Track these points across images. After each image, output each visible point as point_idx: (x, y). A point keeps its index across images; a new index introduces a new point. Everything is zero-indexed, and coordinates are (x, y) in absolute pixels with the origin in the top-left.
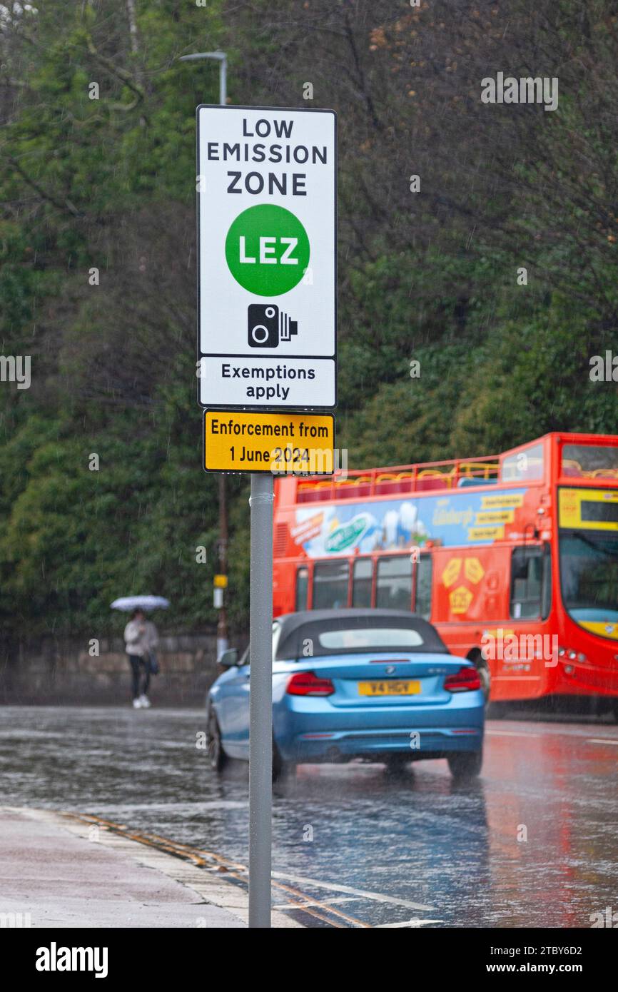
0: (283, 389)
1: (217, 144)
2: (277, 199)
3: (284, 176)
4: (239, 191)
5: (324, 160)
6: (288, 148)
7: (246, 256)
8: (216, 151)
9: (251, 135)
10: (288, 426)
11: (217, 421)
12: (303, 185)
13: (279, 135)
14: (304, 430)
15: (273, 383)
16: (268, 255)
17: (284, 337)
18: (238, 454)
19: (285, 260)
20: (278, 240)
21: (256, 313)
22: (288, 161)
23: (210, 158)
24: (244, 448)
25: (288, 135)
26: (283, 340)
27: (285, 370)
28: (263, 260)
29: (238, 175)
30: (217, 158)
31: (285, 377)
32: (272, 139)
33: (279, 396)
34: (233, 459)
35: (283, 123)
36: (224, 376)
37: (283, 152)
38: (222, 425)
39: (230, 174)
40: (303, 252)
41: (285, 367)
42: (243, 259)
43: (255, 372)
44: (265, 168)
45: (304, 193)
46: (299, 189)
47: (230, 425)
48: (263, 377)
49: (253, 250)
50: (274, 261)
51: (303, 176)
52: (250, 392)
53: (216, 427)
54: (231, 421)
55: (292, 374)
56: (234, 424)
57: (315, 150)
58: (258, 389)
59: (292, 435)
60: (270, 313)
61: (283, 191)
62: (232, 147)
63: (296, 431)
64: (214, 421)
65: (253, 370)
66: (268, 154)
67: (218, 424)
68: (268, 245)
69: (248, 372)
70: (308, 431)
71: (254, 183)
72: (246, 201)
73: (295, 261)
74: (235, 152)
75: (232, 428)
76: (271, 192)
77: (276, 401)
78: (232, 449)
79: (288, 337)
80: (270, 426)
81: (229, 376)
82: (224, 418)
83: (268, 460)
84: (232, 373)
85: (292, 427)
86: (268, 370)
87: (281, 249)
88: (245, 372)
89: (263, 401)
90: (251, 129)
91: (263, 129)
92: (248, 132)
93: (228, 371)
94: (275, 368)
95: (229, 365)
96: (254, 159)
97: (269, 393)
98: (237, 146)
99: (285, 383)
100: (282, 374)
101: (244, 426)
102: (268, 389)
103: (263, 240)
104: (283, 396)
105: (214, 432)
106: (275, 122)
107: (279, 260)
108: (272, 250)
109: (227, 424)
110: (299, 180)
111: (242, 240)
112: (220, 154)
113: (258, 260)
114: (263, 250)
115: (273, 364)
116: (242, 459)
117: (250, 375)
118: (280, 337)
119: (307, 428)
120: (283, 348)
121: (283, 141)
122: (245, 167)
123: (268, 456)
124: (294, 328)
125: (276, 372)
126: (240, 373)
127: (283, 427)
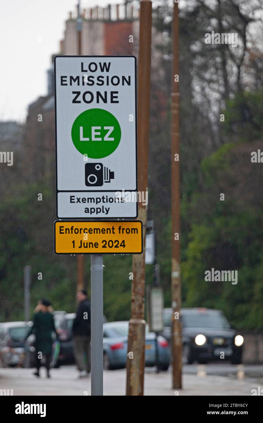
0: (106, 208)
1: (66, 77)
2: (101, 106)
3: (106, 93)
4: (79, 102)
5: (129, 83)
6: (108, 77)
7: (84, 137)
8: (66, 81)
9: (86, 71)
10: (111, 228)
11: (63, 227)
12: (117, 97)
13: (102, 70)
14: (121, 230)
15: (100, 205)
16: (96, 136)
17: (106, 180)
18: (78, 244)
19: (106, 138)
20: (102, 128)
21: (89, 168)
22: (108, 84)
23: (62, 84)
24: (81, 241)
25: (108, 70)
26: (105, 182)
27: (107, 199)
28: (94, 139)
29: (78, 93)
30: (66, 85)
31: (107, 202)
32: (99, 73)
33: (103, 212)
34: (74, 247)
35: (105, 64)
36: (71, 202)
37: (105, 80)
38: (66, 229)
39: (74, 93)
40: (117, 134)
41: (107, 196)
42: (82, 139)
43: (90, 200)
44: (94, 89)
45: (117, 102)
46: (114, 100)
47: (72, 229)
48: (94, 202)
50: (100, 139)
51: (117, 92)
52: (87, 210)
53: (63, 230)
54: (73, 227)
55: (111, 200)
56: (74, 228)
57: (124, 78)
58: (91, 209)
59: (113, 233)
60: (98, 167)
61: (105, 101)
62: (75, 78)
63: (117, 231)
64: (61, 227)
65: (88, 199)
66: (96, 81)
67: (64, 229)
68: (96, 131)
69: (86, 200)
70: (125, 231)
71: (88, 97)
72: (83, 107)
73: (112, 139)
74: (77, 81)
75: (73, 231)
76: (98, 102)
77: (101, 215)
78: (74, 242)
79: (108, 180)
80: (99, 229)
81: (74, 202)
82: (68, 225)
83: (97, 247)
84: (76, 200)
85: (113, 229)
86: (97, 199)
87: (104, 133)
88: (84, 200)
89: (94, 215)
90: (86, 68)
91: (93, 67)
92: (84, 69)
93: (74, 199)
94: (101, 197)
95: (74, 197)
96: (88, 84)
97: (98, 211)
98: (78, 78)
99: (107, 205)
100: (105, 200)
101: (81, 229)
102: (97, 209)
103: (93, 128)
104: (106, 212)
105: (61, 233)
106: (100, 64)
107: (103, 139)
108: (99, 133)
109: (70, 228)
110: (114, 95)
111: (81, 128)
112: (68, 82)
113: (91, 139)
114: (94, 133)
115: (100, 195)
116: (80, 247)
117: (87, 201)
118: (104, 181)
119: (123, 229)
120: (105, 186)
121: (105, 74)
122: (82, 89)
123: (98, 245)
124: (112, 175)
125: (102, 200)
126: (81, 200)
127: (107, 229)
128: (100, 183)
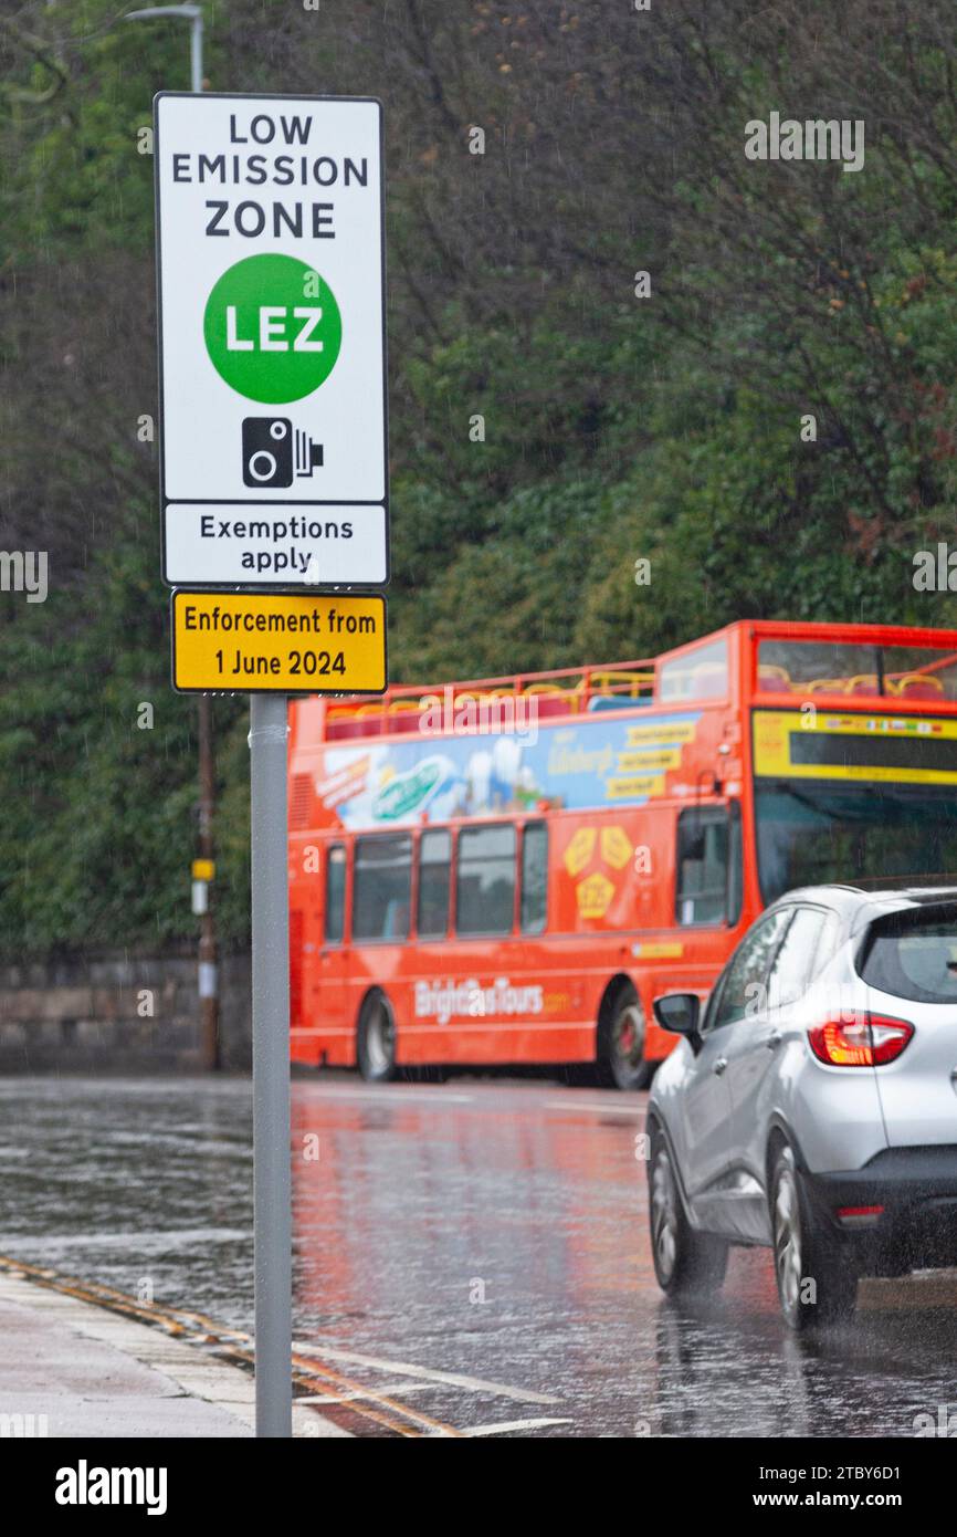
0: (301, 555)
1: (187, 157)
2: (286, 245)
3: (299, 207)
4: (225, 233)
5: (363, 181)
6: (304, 161)
7: (239, 338)
8: (187, 168)
9: (244, 140)
10: (310, 616)
11: (193, 609)
12: (329, 221)
13: (289, 140)
14: (335, 622)
15: (284, 545)
16: (273, 337)
17: (301, 471)
18: (230, 662)
19: (302, 344)
20: (290, 312)
21: (255, 432)
22: (304, 182)
23: (177, 179)
24: (238, 653)
25: (304, 140)
26: (299, 475)
27: (304, 525)
28: (267, 345)
29: (223, 206)
30: (188, 180)
31: (304, 535)
32: (278, 147)
33: (294, 566)
34: (221, 671)
35: (296, 121)
36: (204, 535)
37: (296, 168)
38: (202, 616)
39: (210, 204)
40: (330, 331)
41: (303, 519)
42: (234, 344)
43: (256, 529)
44: (267, 195)
45: (331, 235)
46: (323, 228)
47: (216, 615)
48: (268, 535)
49: (249, 329)
50: (283, 346)
51: (329, 207)
52: (248, 561)
53: (193, 618)
54: (217, 609)
55: (315, 530)
56: (221, 613)
57: (348, 164)
58: (260, 556)
59: (317, 630)
60: (278, 431)
61: (297, 231)
62: (212, 160)
63: (323, 623)
64: (188, 609)
65: (252, 525)
66: (272, 172)
67: (196, 614)
68: (273, 320)
69: (244, 529)
70: (343, 623)
71: (250, 219)
72: (236, 249)
73: (318, 347)
74: (218, 168)
75: (219, 620)
76: (277, 233)
77: (288, 575)
78: (220, 655)
79: (307, 471)
80: (280, 617)
81: (213, 535)
82: (205, 603)
83: (277, 672)
84: (217, 530)
85: (316, 617)
86: (276, 525)
87: (293, 326)
88: (239, 529)
89: (268, 575)
90: (243, 130)
91: (263, 129)
92: (238, 135)
93: (211, 526)
94: (287, 522)
95: (211, 518)
96: (250, 180)
97: (279, 560)
98: (221, 160)
99: (304, 545)
100: (298, 530)
101: (238, 617)
102: (277, 556)
103: (266, 313)
104: (300, 567)
105: (189, 627)
106: (283, 120)
107: (291, 345)
108: (280, 329)
109: (211, 613)
110: (323, 214)
111: (231, 312)
112: (194, 172)
113: (257, 344)
114: (266, 329)
115: (284, 514)
116: (236, 671)
117: (247, 532)
118: (295, 471)
119: (340, 619)
120: (299, 488)
121: (296, 150)
122: (234, 194)
123: (278, 665)
124: (317, 455)
125: (289, 529)
126: (230, 529)
127: (302, 618)
128: (283, 479)
